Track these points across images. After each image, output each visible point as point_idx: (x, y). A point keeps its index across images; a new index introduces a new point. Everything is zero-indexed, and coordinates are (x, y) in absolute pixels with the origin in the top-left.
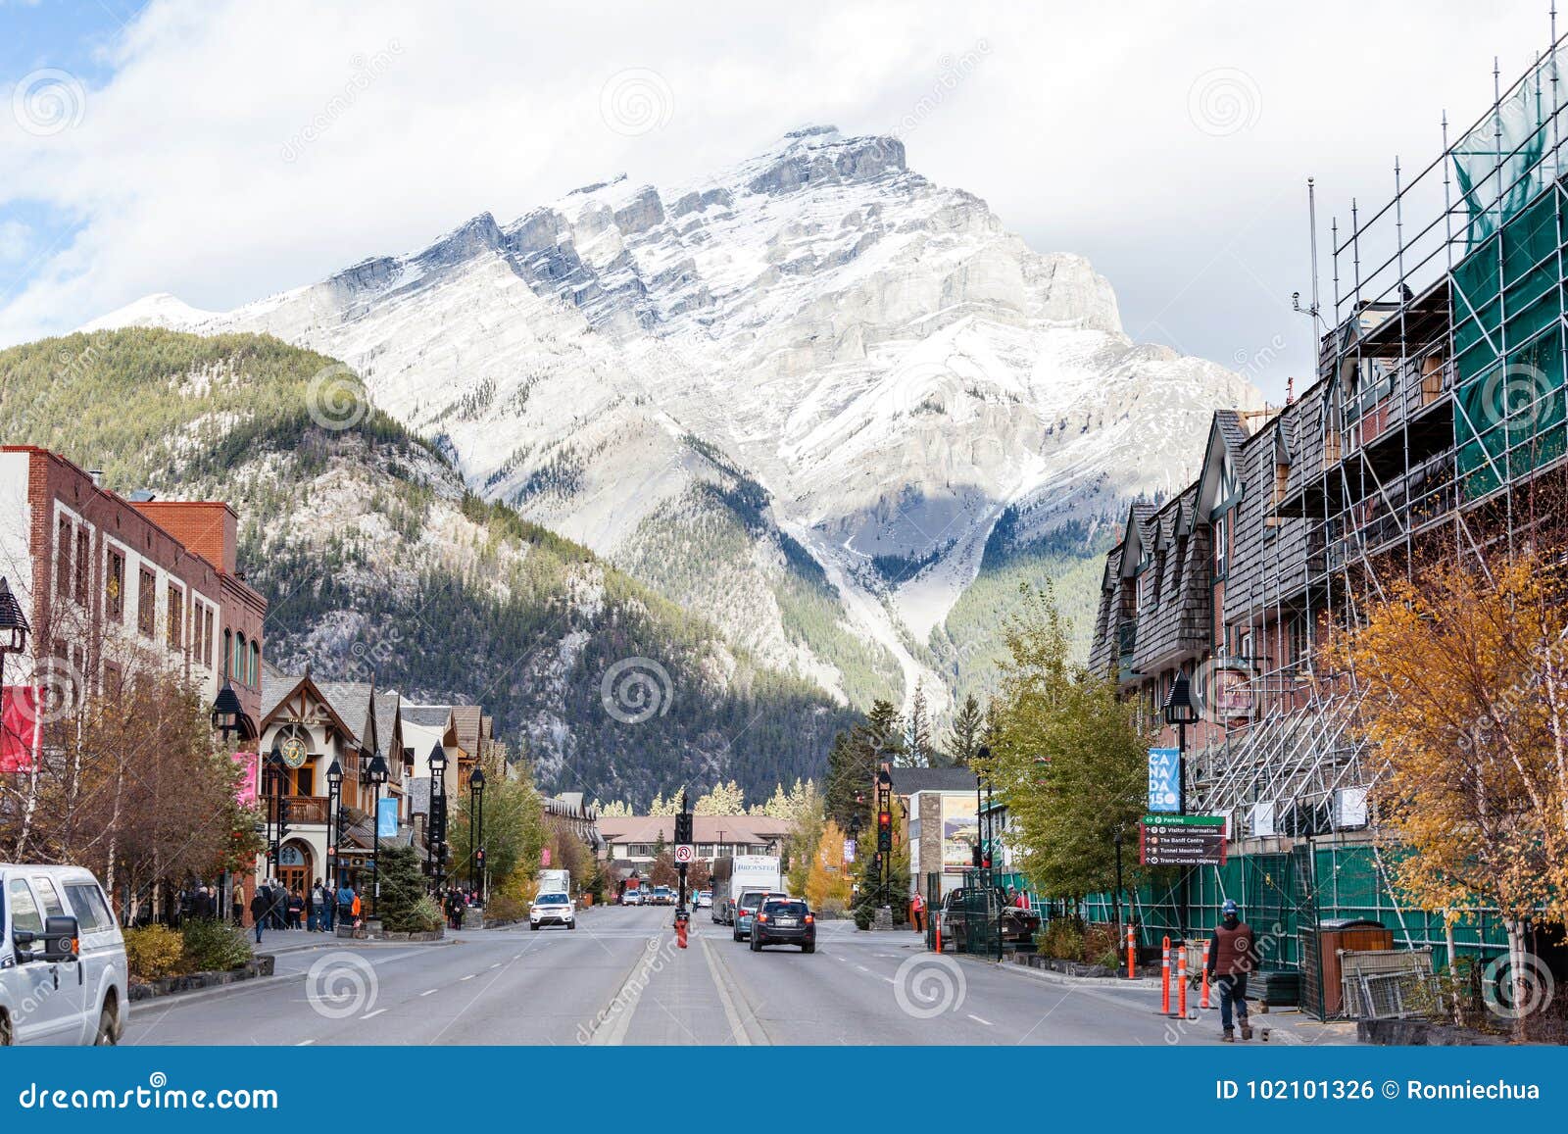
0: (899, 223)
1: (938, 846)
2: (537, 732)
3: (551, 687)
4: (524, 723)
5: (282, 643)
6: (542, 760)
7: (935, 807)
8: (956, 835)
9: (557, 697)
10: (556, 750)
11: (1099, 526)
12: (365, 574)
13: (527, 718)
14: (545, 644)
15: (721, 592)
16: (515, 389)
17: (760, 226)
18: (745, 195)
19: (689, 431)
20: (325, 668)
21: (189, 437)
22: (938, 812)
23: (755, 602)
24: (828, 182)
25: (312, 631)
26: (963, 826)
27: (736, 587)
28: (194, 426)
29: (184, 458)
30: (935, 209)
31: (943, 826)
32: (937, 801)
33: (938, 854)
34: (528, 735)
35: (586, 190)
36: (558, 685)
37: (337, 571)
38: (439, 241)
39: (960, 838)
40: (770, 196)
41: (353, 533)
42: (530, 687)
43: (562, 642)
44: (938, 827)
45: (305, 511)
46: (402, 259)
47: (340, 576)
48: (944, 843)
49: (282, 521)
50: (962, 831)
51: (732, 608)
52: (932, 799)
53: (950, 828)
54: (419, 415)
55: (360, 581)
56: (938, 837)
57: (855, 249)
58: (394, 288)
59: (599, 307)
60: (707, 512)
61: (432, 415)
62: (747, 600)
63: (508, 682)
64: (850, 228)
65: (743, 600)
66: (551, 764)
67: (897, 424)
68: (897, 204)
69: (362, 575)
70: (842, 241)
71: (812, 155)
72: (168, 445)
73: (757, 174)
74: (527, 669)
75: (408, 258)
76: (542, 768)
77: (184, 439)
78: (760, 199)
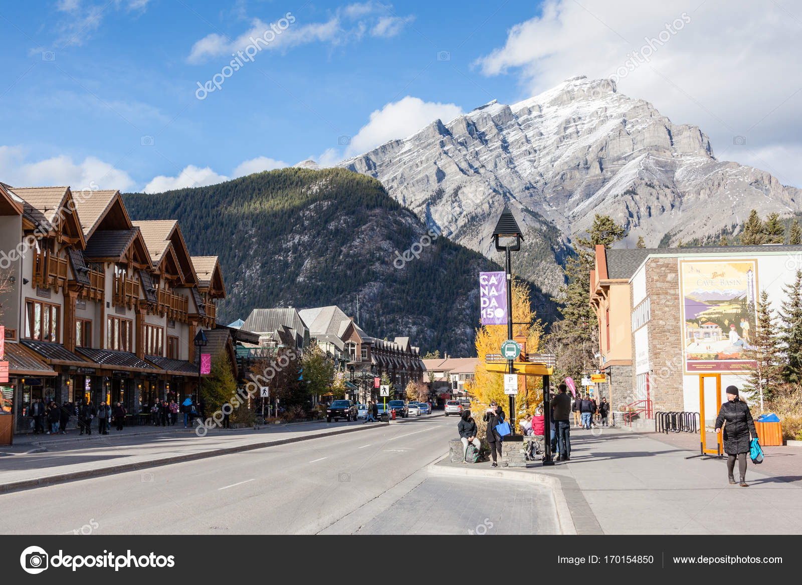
0: (615, 114)
1: (676, 331)
2: (459, 332)
3: (465, 313)
4: (453, 328)
5: (349, 296)
6: (461, 344)
7: (670, 277)
8: (702, 315)
9: (468, 317)
10: (467, 340)
11: (707, 240)
12: (384, 266)
13: (455, 326)
14: (463, 294)
15: (542, 273)
16: (452, 192)
17: (554, 120)
18: (547, 107)
19: (526, 207)
20: (367, 306)
21: (310, 212)
22: (675, 284)
23: (556, 277)
24: (583, 99)
25: (361, 291)
26: (716, 303)
27: (548, 271)
28: (312, 206)
29: (308, 220)
30: (630, 108)
31: (682, 304)
32: (674, 269)
33: (677, 344)
34: (456, 334)
35: (480, 108)
36: (468, 312)
37: (371, 265)
38: (419, 132)
39: (709, 320)
40: (558, 107)
41: (380, 249)
42: (456, 313)
43: (469, 293)
44: (677, 307)
45: (358, 240)
46: (404, 140)
47: (373, 267)
48: (686, 328)
49: (348, 245)
50: (712, 309)
51: (546, 280)
52: (667, 266)
53: (693, 305)
54: (413, 204)
55: (382, 269)
56: (677, 319)
57: (595, 127)
58: (401, 152)
59: (486, 157)
60: (535, 240)
61: (418, 203)
62: (553, 277)
63: (447, 311)
64: (593, 118)
65: (551, 277)
66: (466, 346)
67: (616, 199)
68: (614, 107)
69: (382, 266)
70: (590, 124)
71: (576, 89)
72: (301, 214)
73: (552, 98)
74: (455, 305)
75: (407, 139)
76: (462, 348)
77: (308, 212)
78: (554, 108)
